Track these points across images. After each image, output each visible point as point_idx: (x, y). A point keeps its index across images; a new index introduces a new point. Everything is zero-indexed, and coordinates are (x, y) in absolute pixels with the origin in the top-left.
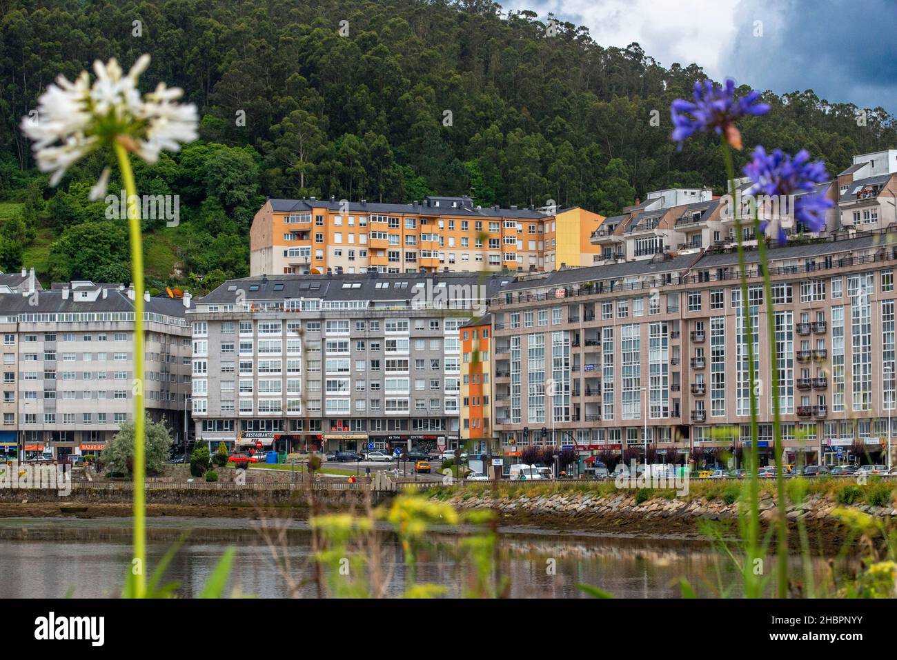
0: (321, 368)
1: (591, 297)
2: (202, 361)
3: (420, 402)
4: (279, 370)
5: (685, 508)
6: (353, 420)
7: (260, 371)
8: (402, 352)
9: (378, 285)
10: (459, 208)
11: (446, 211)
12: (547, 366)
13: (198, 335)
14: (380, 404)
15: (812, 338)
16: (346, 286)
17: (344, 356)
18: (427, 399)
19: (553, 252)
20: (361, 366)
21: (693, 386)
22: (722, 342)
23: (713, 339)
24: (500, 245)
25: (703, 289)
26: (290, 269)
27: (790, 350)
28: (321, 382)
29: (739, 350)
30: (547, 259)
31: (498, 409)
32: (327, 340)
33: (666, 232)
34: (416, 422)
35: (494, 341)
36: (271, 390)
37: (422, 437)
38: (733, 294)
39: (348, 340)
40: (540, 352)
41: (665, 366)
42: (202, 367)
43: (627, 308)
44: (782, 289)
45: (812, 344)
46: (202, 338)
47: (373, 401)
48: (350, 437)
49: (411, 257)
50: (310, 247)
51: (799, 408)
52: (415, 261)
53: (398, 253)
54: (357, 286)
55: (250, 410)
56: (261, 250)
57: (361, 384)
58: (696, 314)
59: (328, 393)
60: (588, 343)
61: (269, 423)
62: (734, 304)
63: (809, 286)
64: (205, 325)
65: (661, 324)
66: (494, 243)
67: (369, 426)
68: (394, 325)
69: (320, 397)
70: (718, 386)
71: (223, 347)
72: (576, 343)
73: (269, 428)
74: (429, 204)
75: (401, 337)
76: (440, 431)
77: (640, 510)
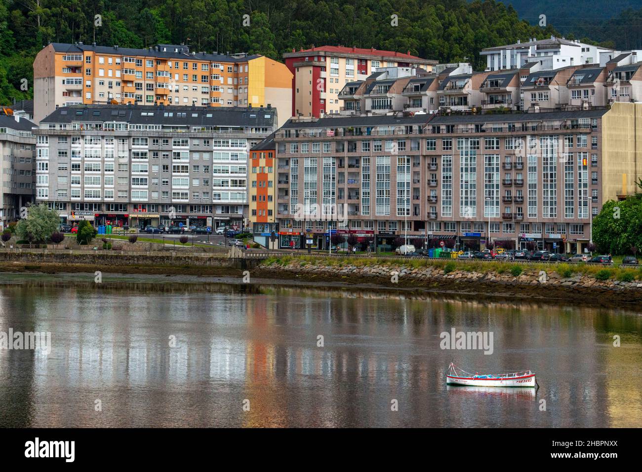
0: (128, 169)
1: (354, 137)
2: (45, 162)
3: (196, 194)
4: (99, 170)
5: (484, 277)
6: (149, 205)
7: (86, 170)
8: (184, 161)
9: (166, 115)
10: (180, 53)
11: (171, 55)
12: (318, 179)
13: (42, 145)
14: (169, 194)
15: (513, 172)
16: (143, 114)
17: (144, 162)
18: (201, 192)
19: (246, 86)
20: (155, 169)
21: (429, 197)
22: (450, 171)
23: (444, 169)
24: (209, 80)
25: (438, 138)
26: (66, 93)
27: (497, 178)
28: (128, 179)
29: (462, 176)
30: (241, 91)
31: (280, 204)
32: (133, 150)
33: (394, 95)
34: (192, 207)
35: (277, 160)
36: (94, 183)
37: (196, 217)
38: (459, 142)
39: (147, 151)
40: (313, 170)
41: (408, 183)
42: (45, 166)
43: (381, 146)
44: (493, 141)
45: (513, 176)
46: (44, 147)
47: (163, 192)
48: (147, 216)
49: (150, 87)
50: (82, 78)
51: (504, 214)
52: (153, 90)
53: (141, 84)
54: (151, 114)
55: (79, 197)
56: (44, 78)
57: (156, 181)
58: (432, 152)
59: (133, 186)
60: (350, 166)
61: (91, 206)
62: (459, 148)
63: (512, 140)
64: (47, 137)
65: (406, 157)
66: (205, 79)
67: (160, 208)
68: (179, 142)
69: (127, 189)
70: (447, 198)
71: (60, 153)
72: (341, 166)
73: (91, 209)
74: (159, 50)
75: (184, 150)
76: (209, 213)
77: (449, 277)
